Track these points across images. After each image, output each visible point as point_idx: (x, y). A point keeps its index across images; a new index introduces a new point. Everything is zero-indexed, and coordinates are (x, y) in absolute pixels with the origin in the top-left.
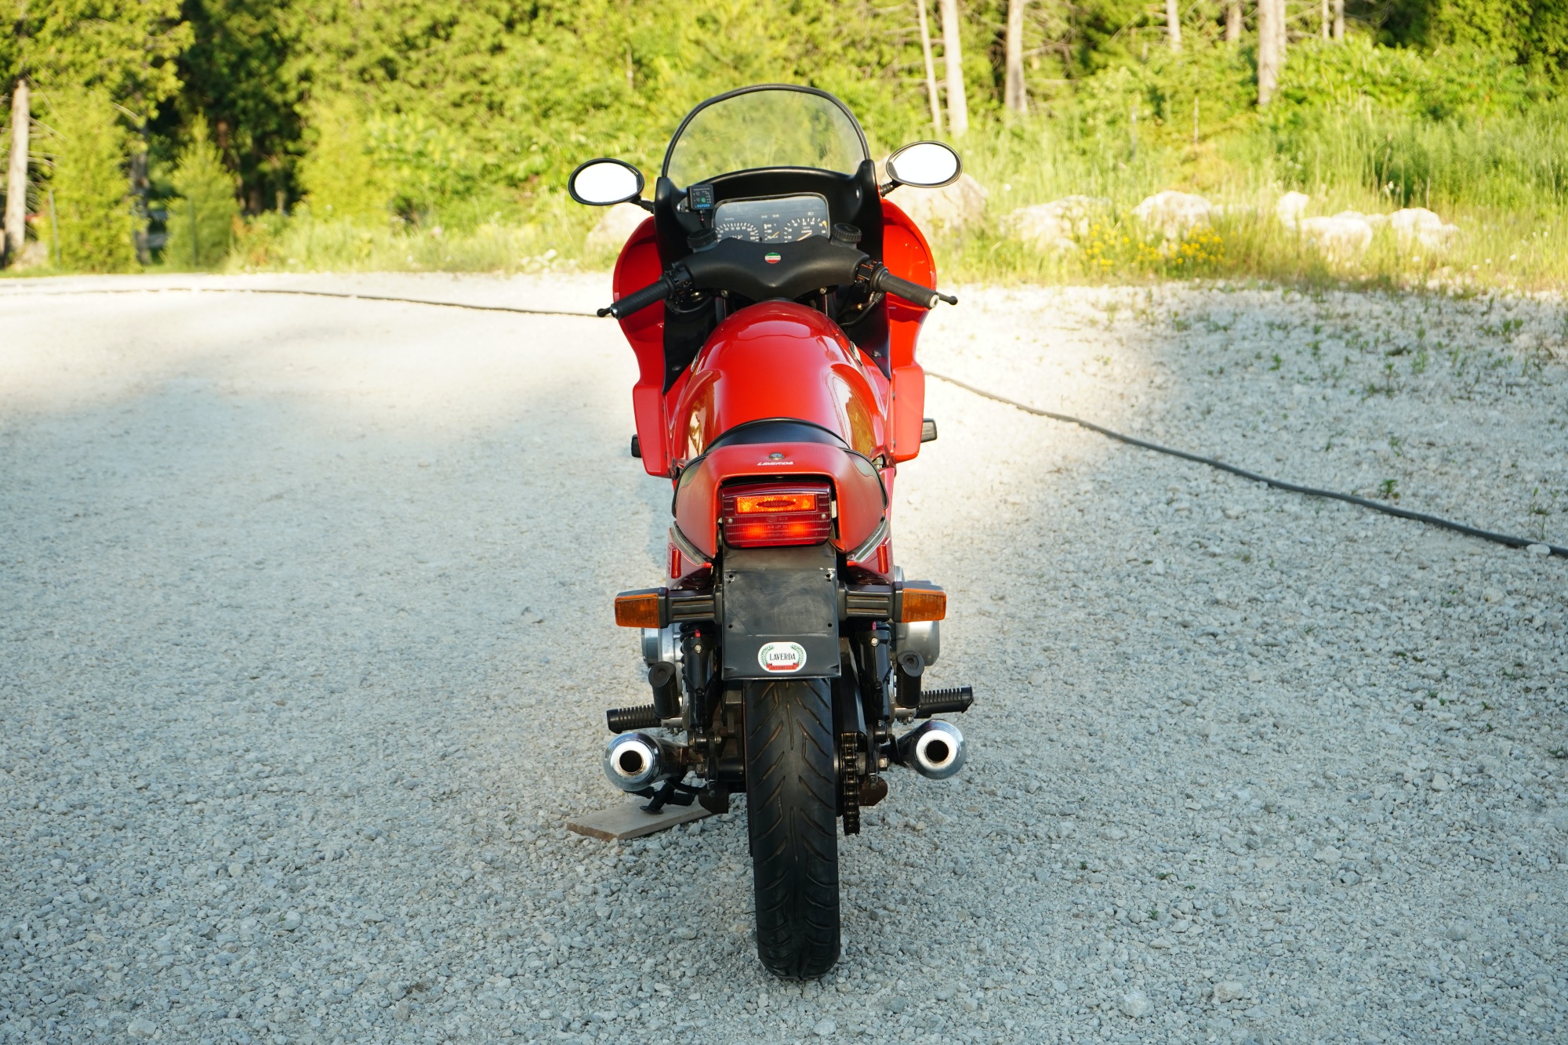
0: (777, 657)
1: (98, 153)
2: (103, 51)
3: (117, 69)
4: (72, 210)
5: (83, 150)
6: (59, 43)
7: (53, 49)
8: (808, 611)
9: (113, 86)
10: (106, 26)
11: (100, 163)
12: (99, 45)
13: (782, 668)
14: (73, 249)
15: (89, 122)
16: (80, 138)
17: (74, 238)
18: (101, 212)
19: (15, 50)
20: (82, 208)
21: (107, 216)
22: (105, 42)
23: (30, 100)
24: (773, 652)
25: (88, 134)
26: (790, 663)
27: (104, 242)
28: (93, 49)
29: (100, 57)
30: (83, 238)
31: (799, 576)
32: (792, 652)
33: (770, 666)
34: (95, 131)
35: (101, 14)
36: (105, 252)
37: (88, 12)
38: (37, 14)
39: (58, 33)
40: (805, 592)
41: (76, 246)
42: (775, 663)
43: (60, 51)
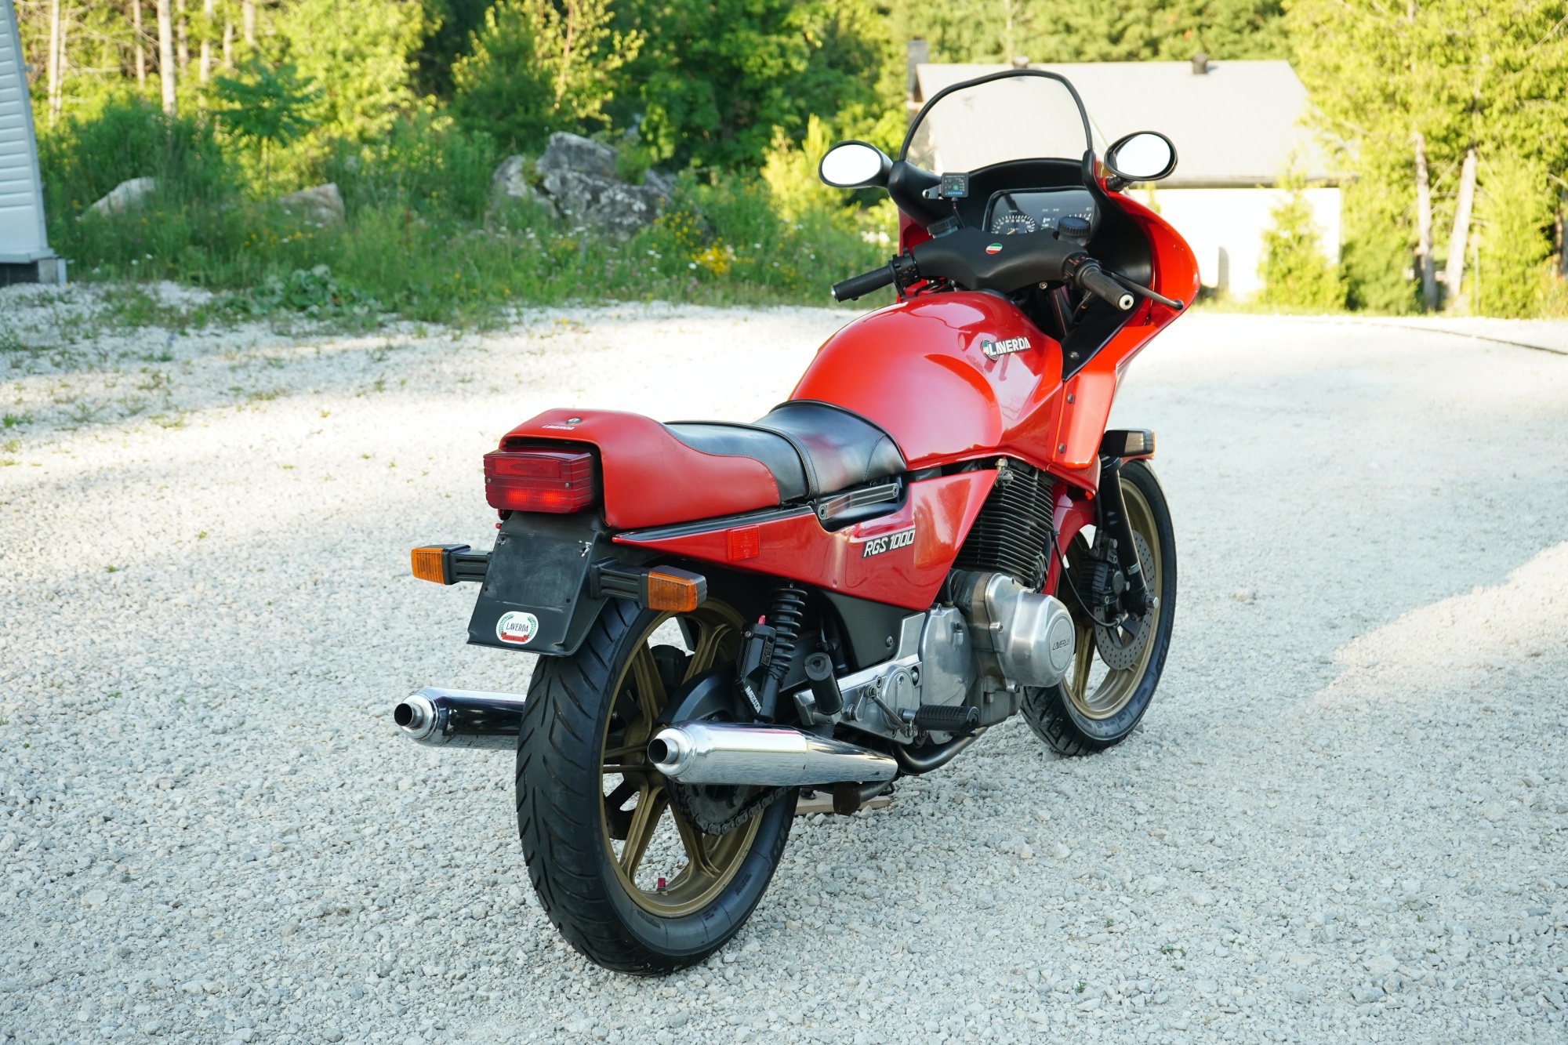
0: (512, 627)
1: (1522, 217)
2: (1543, 128)
3: (1555, 144)
4: (1494, 266)
5: (1510, 214)
6: (1504, 119)
7: (1499, 125)
8: (554, 584)
9: (1551, 159)
10: (1550, 105)
11: (1524, 226)
12: (1540, 123)
13: (514, 638)
14: (1491, 300)
15: (1517, 190)
16: (1508, 203)
17: (1494, 289)
18: (1519, 269)
19: (1465, 125)
20: (1504, 264)
21: (1524, 274)
22: (1546, 119)
23: (1476, 168)
24: (511, 621)
25: (1516, 200)
26: (521, 634)
27: (1519, 295)
28: (1536, 126)
29: (1541, 133)
30: (1501, 291)
31: (558, 546)
32: (528, 623)
33: (504, 635)
34: (1523, 197)
35: (1547, 95)
36: (1520, 304)
37: (1535, 92)
38: (1488, 94)
39: (1505, 110)
40: (559, 563)
41: (1494, 298)
42: (510, 633)
43: (1505, 127)
